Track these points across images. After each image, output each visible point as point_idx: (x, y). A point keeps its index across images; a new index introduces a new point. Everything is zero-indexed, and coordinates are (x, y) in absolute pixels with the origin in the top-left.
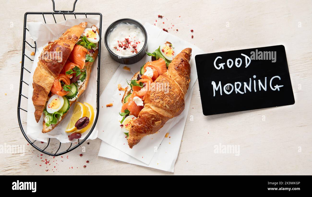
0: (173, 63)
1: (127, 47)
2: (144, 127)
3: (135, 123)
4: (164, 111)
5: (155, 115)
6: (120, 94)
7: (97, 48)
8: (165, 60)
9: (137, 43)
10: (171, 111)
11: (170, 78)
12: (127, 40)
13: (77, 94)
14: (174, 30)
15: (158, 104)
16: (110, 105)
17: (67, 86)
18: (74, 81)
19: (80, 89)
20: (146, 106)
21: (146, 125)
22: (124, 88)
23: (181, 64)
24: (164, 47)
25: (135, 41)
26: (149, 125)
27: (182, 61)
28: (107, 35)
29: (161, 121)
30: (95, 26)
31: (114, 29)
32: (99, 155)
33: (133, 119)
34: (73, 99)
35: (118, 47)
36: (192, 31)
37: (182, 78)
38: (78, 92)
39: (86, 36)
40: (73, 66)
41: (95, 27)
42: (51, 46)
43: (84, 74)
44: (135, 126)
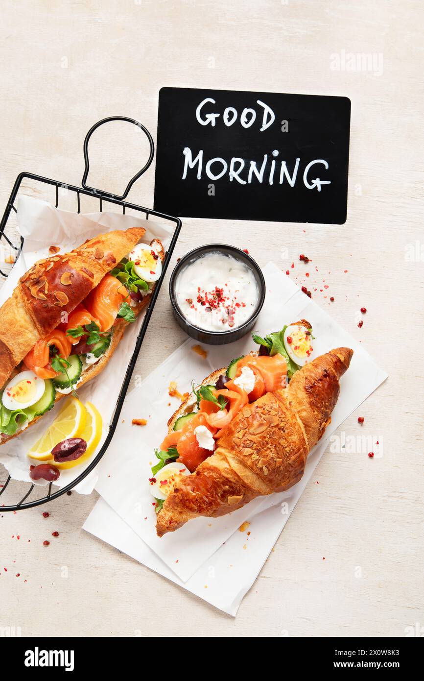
0: (305, 374)
1: (215, 307)
2: (201, 498)
3: (185, 485)
4: (255, 477)
5: (232, 480)
6: (170, 405)
7: (150, 292)
8: (288, 362)
9: (238, 305)
10: (271, 481)
11: (288, 406)
12: (219, 293)
13: (78, 382)
14: (326, 297)
15: (246, 458)
16: (140, 421)
17: (61, 360)
18: (80, 351)
19: (87, 371)
20: (219, 453)
21: (207, 497)
22: (182, 391)
23: (320, 380)
24: (294, 333)
25: (235, 298)
26: (214, 499)
27: (325, 376)
28: (179, 270)
29: (241, 497)
30: (160, 243)
31: (199, 261)
32: (84, 525)
33: (182, 473)
34: (66, 391)
35: (195, 302)
36: (364, 311)
37: (316, 412)
38: (81, 378)
39: (135, 261)
40: (86, 319)
41: (159, 245)
42: (52, 263)
43: (106, 343)
44: (181, 492)
